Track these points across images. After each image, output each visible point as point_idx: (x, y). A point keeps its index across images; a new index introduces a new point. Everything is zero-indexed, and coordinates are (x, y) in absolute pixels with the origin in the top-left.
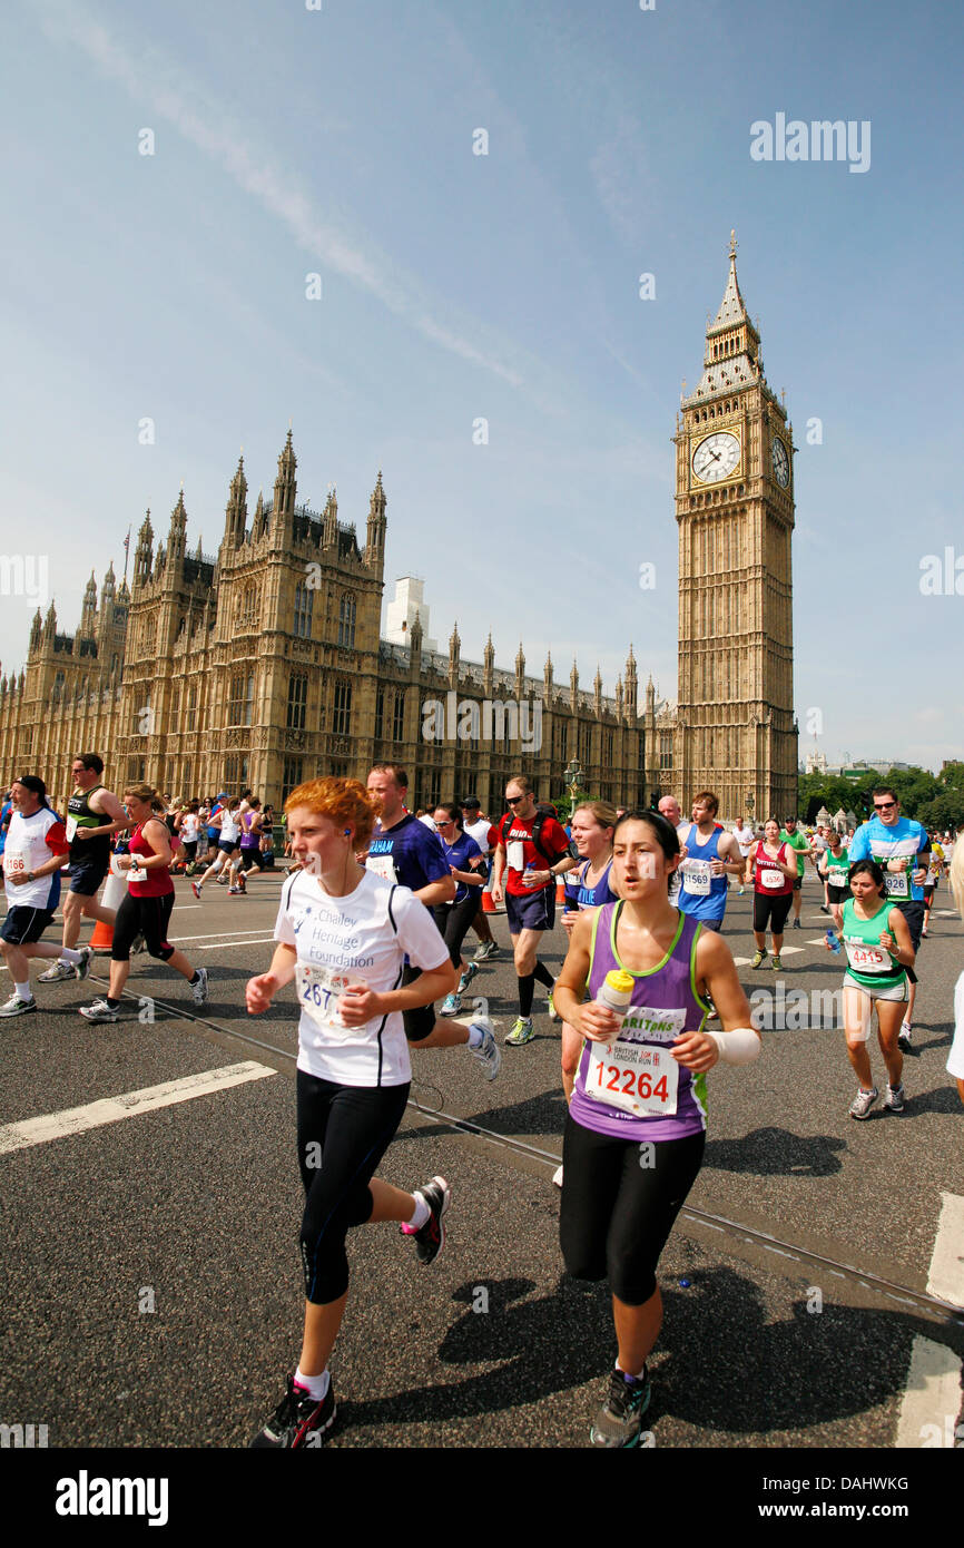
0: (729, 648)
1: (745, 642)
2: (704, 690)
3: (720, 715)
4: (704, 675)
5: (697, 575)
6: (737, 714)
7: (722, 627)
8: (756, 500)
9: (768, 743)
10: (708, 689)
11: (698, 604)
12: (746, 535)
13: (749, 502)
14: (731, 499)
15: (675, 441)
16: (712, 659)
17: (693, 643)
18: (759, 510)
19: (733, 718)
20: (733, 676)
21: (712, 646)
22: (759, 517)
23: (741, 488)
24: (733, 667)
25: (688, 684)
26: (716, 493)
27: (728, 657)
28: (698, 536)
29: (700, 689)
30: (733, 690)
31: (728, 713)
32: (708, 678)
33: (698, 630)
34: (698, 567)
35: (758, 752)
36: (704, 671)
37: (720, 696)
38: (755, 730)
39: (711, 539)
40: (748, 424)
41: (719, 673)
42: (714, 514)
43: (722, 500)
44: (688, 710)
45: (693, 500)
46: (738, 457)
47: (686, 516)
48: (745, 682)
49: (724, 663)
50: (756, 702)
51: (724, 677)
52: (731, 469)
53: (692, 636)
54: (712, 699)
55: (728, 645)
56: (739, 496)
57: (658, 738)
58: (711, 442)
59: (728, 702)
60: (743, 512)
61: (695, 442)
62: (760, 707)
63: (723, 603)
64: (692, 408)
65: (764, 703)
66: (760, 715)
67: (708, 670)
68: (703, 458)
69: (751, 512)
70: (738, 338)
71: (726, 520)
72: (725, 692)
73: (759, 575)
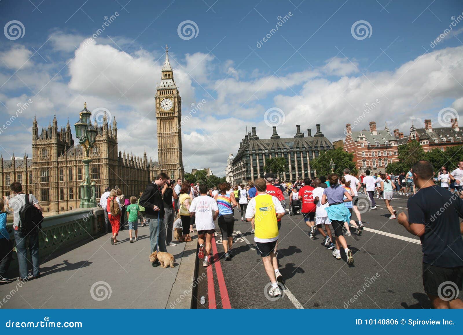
0: (171, 151)
1: (175, 150)
2: (165, 161)
3: (169, 167)
4: (165, 157)
5: (162, 133)
6: (173, 167)
7: (169, 146)
8: (177, 117)
9: (181, 173)
10: (166, 161)
11: (162, 140)
12: (174, 124)
13: (175, 117)
14: (170, 115)
15: (156, 98)
16: (167, 153)
17: (162, 149)
18: (177, 119)
19: (172, 168)
20: (172, 158)
21: (166, 150)
22: (177, 121)
23: (173, 113)
24: (172, 156)
25: (161, 159)
26: (167, 113)
27: (171, 153)
28: (162, 123)
29: (164, 161)
30: (172, 161)
31: (171, 167)
32: (166, 158)
33: (163, 146)
34: (162, 131)
35: (179, 175)
36: (165, 156)
37: (169, 162)
38: (178, 170)
39: (165, 124)
40: (174, 98)
41: (169, 157)
42: (166, 118)
43: (168, 115)
44: (161, 166)
45: (161, 114)
46: (172, 106)
47: (159, 118)
48: (175, 159)
49: (170, 155)
50: (178, 164)
51: (170, 158)
52: (171, 108)
53: (161, 148)
54: (167, 163)
55: (170, 150)
56: (172, 115)
57: (153, 173)
58: (165, 100)
59: (171, 164)
60: (173, 119)
61: (161, 100)
62: (179, 165)
63: (169, 140)
64: (159, 90)
65: (180, 164)
66: (179, 167)
67: (166, 156)
68: (163, 103)
69: (175, 119)
70: (170, 74)
71: (169, 120)
72: (170, 161)
73: (178, 134)
